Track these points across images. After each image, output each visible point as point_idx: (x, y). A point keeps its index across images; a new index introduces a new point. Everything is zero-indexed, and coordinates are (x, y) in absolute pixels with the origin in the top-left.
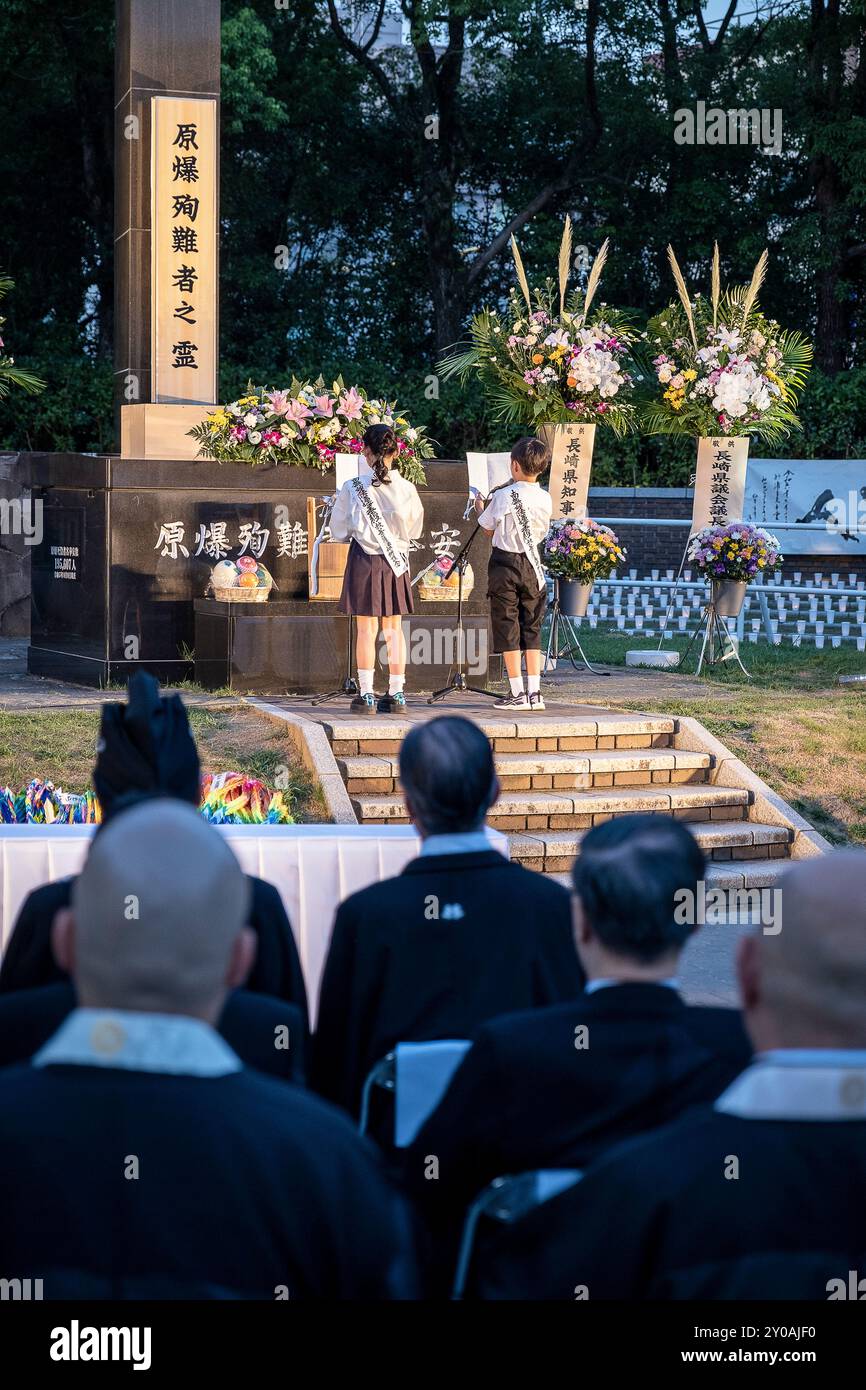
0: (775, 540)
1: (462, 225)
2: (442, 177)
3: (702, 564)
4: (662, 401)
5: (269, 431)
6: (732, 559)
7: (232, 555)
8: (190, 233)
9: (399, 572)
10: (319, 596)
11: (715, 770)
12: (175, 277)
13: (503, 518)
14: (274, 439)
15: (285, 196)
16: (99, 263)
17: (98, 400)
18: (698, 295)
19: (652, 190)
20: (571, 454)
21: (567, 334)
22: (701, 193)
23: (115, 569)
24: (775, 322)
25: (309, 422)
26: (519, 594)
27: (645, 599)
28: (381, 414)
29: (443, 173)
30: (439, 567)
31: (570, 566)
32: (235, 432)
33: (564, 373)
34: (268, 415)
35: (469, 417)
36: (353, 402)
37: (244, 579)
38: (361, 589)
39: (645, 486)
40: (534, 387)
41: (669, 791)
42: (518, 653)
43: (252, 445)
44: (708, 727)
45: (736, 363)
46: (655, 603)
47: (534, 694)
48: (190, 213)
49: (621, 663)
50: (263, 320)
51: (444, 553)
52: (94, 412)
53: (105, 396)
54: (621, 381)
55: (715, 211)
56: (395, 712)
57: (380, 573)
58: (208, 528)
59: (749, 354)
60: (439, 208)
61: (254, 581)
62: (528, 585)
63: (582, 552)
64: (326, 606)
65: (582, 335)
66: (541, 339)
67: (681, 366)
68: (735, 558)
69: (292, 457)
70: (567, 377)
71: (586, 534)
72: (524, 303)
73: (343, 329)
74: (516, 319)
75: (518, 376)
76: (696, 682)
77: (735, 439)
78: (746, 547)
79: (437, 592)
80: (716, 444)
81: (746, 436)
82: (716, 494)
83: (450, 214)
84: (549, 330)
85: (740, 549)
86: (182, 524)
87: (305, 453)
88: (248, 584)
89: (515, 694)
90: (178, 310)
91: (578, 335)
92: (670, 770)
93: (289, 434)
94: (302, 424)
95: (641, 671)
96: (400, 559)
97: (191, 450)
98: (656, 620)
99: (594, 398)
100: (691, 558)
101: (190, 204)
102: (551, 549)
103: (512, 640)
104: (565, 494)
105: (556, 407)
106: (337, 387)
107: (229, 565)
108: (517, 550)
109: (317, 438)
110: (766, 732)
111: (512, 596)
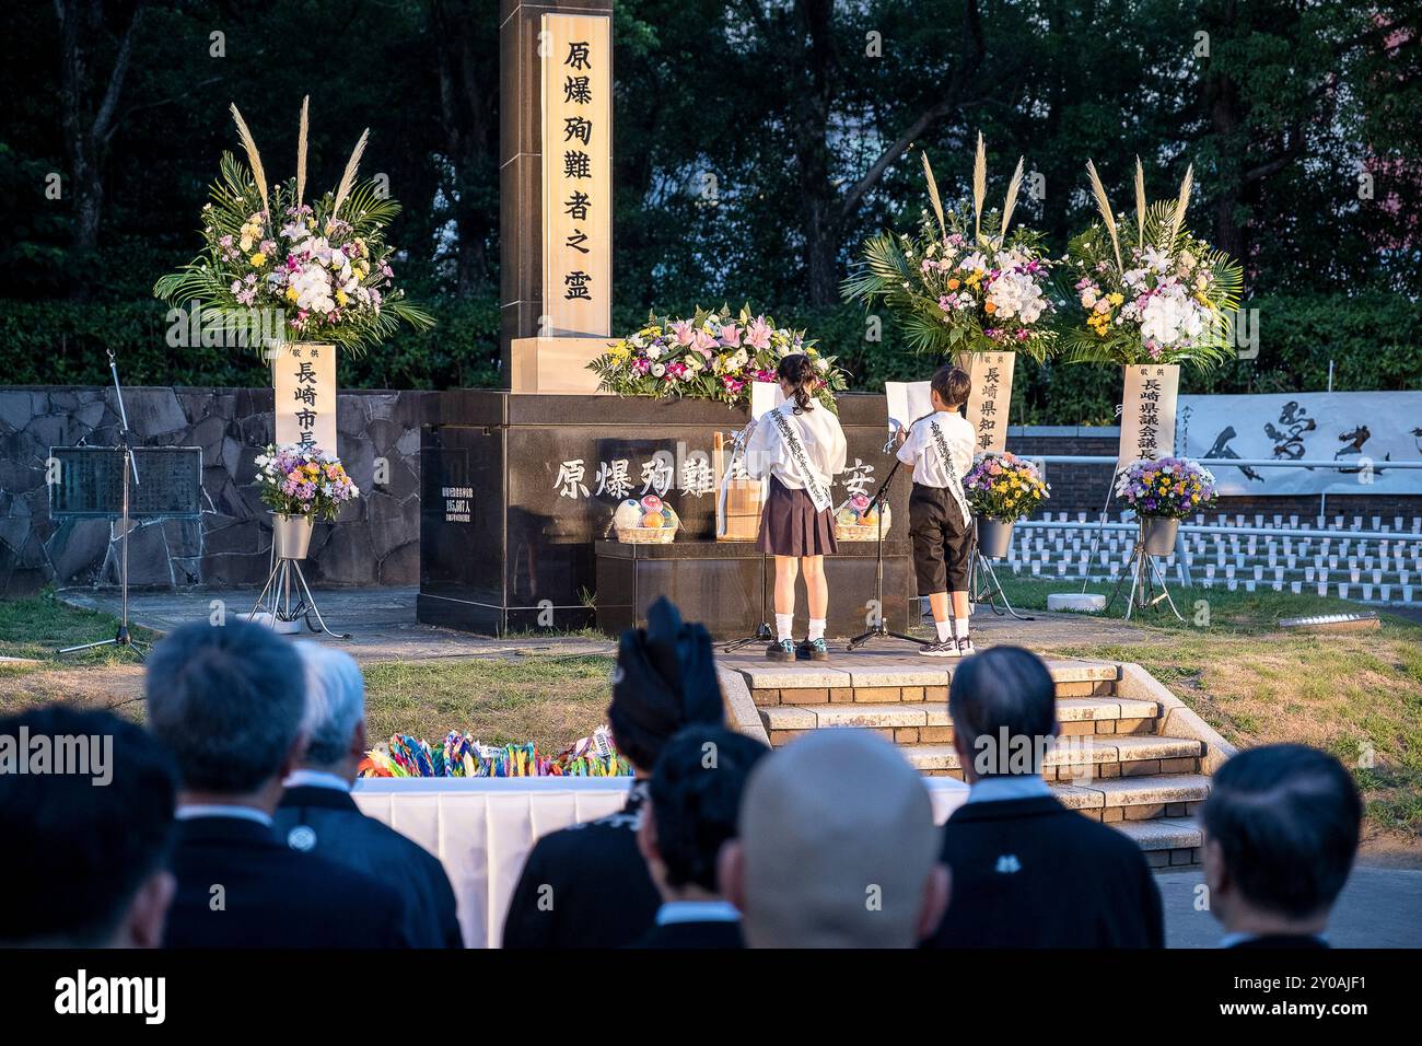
0: (1209, 475)
1: (835, 154)
2: (816, 104)
3: (1131, 500)
4: (1085, 328)
5: (673, 363)
6: (1164, 495)
7: (636, 494)
8: (583, 157)
9: (820, 507)
10: (728, 536)
11: (1163, 720)
12: (568, 204)
13: (923, 452)
14: (678, 371)
15: (649, 126)
16: (457, 198)
17: (458, 341)
18: (1121, 215)
19: (1032, 115)
20: (989, 385)
21: (984, 257)
22: (1091, 116)
23: (513, 510)
24: (1204, 242)
25: (715, 352)
26: (943, 532)
27: (1040, 544)
28: (789, 344)
29: (816, 100)
30: (854, 504)
31: (991, 503)
32: (638, 365)
33: (982, 298)
34: (672, 346)
35: (846, 354)
36: (761, 332)
37: (649, 519)
38: (781, 528)
39: (1033, 425)
40: (950, 314)
41: (1116, 742)
42: (944, 596)
43: (655, 378)
44: (1152, 673)
45: (1165, 286)
46: (1051, 547)
47: (963, 639)
48: (583, 136)
49: (1042, 607)
50: (629, 255)
51: (857, 490)
52: (454, 354)
53: (466, 337)
54: (1043, 305)
55: (1106, 134)
56: (815, 658)
57: (801, 510)
58: (610, 466)
59: (1178, 276)
60: (812, 137)
61: (660, 521)
62: (953, 522)
63: (1003, 488)
64: (738, 547)
65: (1001, 258)
66: (957, 263)
67: (1106, 289)
68: (1167, 493)
69: (697, 390)
70: (984, 303)
71: (1008, 469)
72: (937, 226)
73: (711, 265)
74: (929, 242)
75: (931, 301)
76: (1128, 627)
77: (1164, 367)
78: (1179, 481)
79: (852, 531)
80: (1143, 372)
81: (1176, 363)
82: (1145, 426)
83: (824, 143)
84: (964, 253)
85: (1173, 483)
86: (581, 462)
87: (711, 385)
88: (653, 524)
89: (943, 639)
90: (570, 239)
91: (996, 258)
92: (1115, 720)
93: (694, 366)
94: (708, 355)
95: (1066, 615)
96: (822, 492)
97: (591, 384)
98: (1055, 565)
99: (1014, 325)
100: (1119, 494)
101: (583, 127)
102: (970, 486)
103: (939, 581)
104: (983, 427)
105: (973, 335)
106: (744, 316)
107: (633, 504)
108: (939, 485)
109: (723, 370)
110: (1214, 678)
111: (936, 534)
